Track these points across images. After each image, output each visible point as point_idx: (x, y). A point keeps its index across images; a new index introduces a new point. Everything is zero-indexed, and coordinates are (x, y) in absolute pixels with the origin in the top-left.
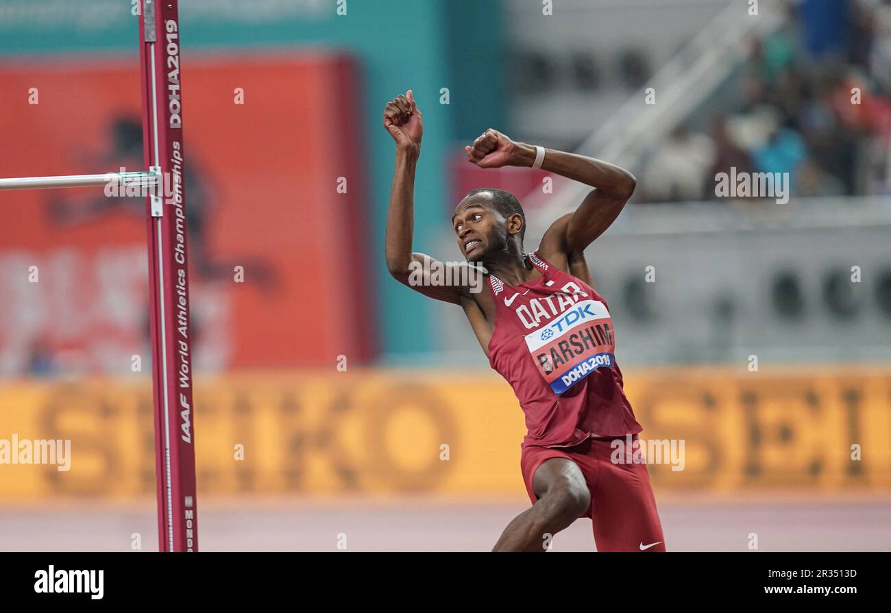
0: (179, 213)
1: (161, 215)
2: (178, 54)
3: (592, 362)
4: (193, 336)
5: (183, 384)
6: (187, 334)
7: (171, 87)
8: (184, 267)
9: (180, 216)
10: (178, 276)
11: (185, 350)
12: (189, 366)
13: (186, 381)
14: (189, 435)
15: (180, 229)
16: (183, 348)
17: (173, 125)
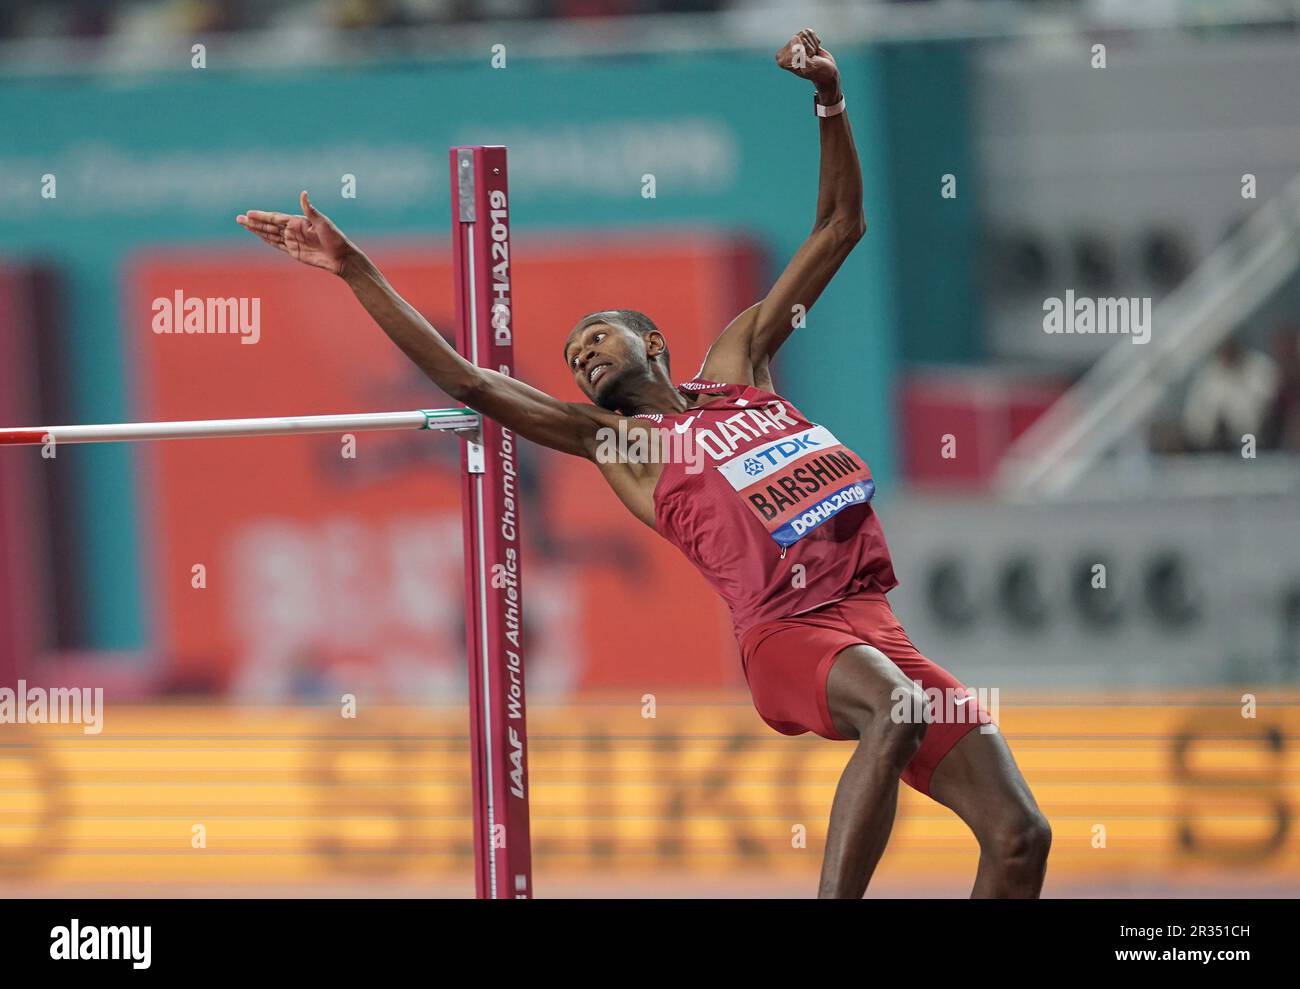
0: (508, 467)
1: (482, 470)
2: (507, 240)
3: (837, 500)
4: (528, 643)
5: (512, 713)
6: (518, 641)
7: (497, 287)
8: (515, 545)
9: (510, 471)
10: (507, 558)
11: (517, 664)
12: (522, 686)
13: (517, 709)
14: (521, 786)
15: (509, 490)
16: (512, 662)
17: (500, 342)
